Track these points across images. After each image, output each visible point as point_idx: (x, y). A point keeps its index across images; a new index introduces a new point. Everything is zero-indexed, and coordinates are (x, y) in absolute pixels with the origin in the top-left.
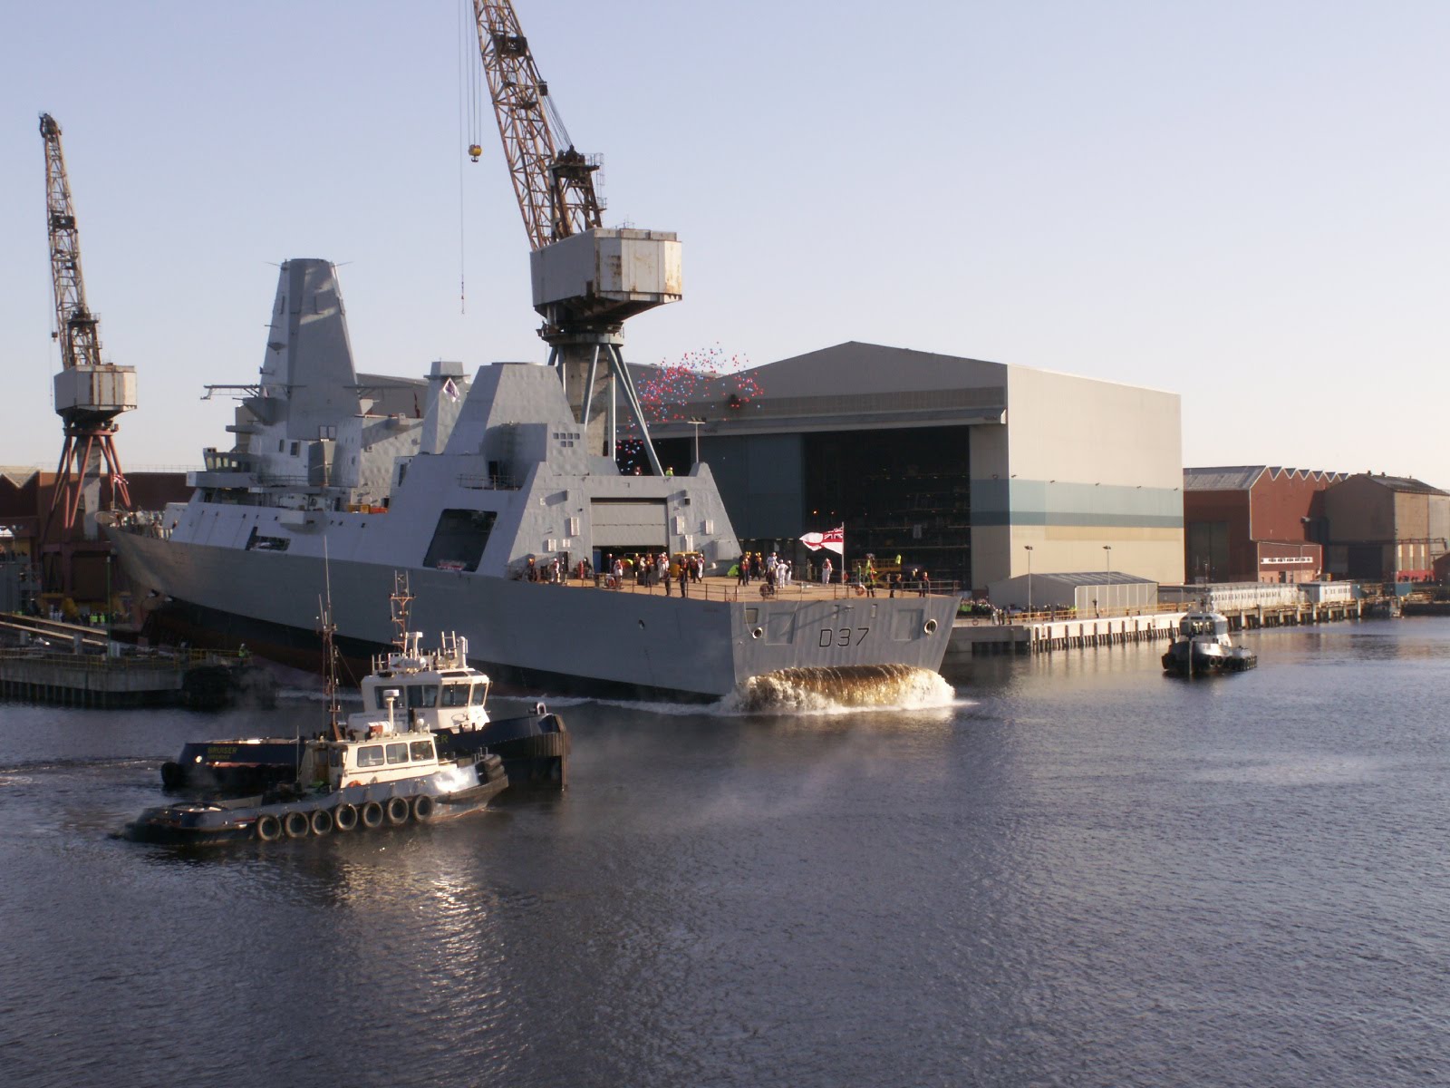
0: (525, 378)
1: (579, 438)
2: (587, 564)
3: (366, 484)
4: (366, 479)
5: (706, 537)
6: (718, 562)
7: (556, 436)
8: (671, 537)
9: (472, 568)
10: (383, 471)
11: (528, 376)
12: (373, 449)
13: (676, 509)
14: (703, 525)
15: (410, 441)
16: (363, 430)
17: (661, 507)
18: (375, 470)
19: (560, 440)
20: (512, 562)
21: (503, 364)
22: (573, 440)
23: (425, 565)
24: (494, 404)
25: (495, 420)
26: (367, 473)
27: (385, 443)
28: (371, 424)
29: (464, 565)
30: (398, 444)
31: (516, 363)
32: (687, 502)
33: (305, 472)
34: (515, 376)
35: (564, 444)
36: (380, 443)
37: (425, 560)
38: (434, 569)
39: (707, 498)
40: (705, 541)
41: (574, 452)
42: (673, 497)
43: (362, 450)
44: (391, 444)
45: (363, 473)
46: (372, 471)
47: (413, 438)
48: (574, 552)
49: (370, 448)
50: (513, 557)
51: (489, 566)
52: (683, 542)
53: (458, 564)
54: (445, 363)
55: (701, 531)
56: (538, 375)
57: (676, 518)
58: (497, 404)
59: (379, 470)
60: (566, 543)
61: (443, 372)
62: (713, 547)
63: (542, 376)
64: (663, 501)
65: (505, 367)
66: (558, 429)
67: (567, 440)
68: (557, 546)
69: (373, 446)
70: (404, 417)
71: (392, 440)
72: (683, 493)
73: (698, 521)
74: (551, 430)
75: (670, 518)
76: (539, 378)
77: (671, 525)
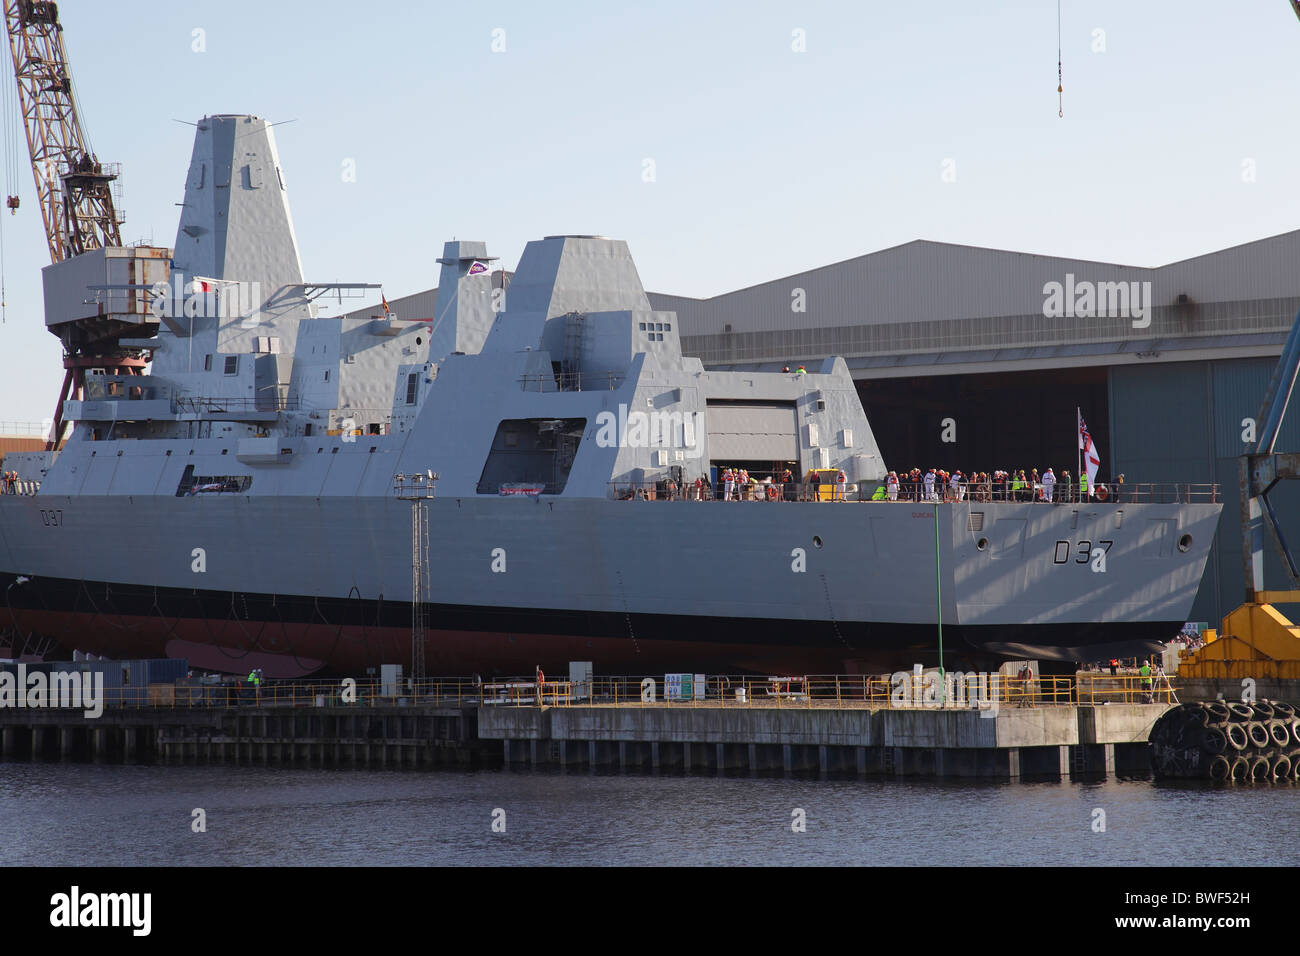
0: (592, 256)
1: (669, 330)
2: (705, 480)
3: (348, 406)
4: (347, 399)
5: (844, 451)
6: (860, 483)
7: (643, 326)
8: (802, 450)
9: (554, 488)
10: (368, 389)
11: (594, 253)
12: (355, 360)
13: (807, 415)
14: (841, 435)
15: (400, 349)
16: (343, 336)
17: (789, 413)
18: (359, 389)
19: (648, 331)
20: (615, 479)
21: (563, 237)
22: (663, 332)
23: (478, 491)
24: (555, 289)
25: (556, 309)
26: (349, 391)
27: (371, 352)
28: (353, 327)
29: (543, 487)
30: (386, 354)
31: (579, 237)
32: (821, 406)
33: (251, 394)
34: (579, 253)
35: (652, 337)
36: (363, 352)
37: (479, 485)
38: (497, 496)
39: (844, 400)
40: (843, 455)
41: (664, 347)
42: (803, 400)
43: (342, 361)
44: (378, 354)
45: (344, 391)
46: (354, 389)
47: (406, 346)
48: (688, 467)
49: (352, 358)
50: (617, 473)
51: (578, 485)
52: (817, 454)
53: (533, 486)
54: (465, 243)
55: (839, 443)
56: (607, 251)
57: (808, 426)
58: (559, 289)
59: (363, 387)
60: (679, 456)
61: (462, 255)
62: (852, 464)
63: (612, 254)
64: (791, 404)
65: (567, 240)
66: (644, 318)
67: (656, 332)
68: (669, 459)
69: (355, 356)
70: (395, 317)
71: (378, 348)
72: (816, 395)
73: (835, 431)
74: (637, 319)
75: (800, 426)
76: (608, 256)
77: (801, 436)
